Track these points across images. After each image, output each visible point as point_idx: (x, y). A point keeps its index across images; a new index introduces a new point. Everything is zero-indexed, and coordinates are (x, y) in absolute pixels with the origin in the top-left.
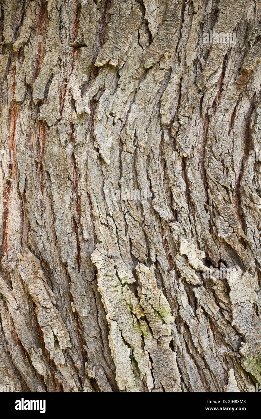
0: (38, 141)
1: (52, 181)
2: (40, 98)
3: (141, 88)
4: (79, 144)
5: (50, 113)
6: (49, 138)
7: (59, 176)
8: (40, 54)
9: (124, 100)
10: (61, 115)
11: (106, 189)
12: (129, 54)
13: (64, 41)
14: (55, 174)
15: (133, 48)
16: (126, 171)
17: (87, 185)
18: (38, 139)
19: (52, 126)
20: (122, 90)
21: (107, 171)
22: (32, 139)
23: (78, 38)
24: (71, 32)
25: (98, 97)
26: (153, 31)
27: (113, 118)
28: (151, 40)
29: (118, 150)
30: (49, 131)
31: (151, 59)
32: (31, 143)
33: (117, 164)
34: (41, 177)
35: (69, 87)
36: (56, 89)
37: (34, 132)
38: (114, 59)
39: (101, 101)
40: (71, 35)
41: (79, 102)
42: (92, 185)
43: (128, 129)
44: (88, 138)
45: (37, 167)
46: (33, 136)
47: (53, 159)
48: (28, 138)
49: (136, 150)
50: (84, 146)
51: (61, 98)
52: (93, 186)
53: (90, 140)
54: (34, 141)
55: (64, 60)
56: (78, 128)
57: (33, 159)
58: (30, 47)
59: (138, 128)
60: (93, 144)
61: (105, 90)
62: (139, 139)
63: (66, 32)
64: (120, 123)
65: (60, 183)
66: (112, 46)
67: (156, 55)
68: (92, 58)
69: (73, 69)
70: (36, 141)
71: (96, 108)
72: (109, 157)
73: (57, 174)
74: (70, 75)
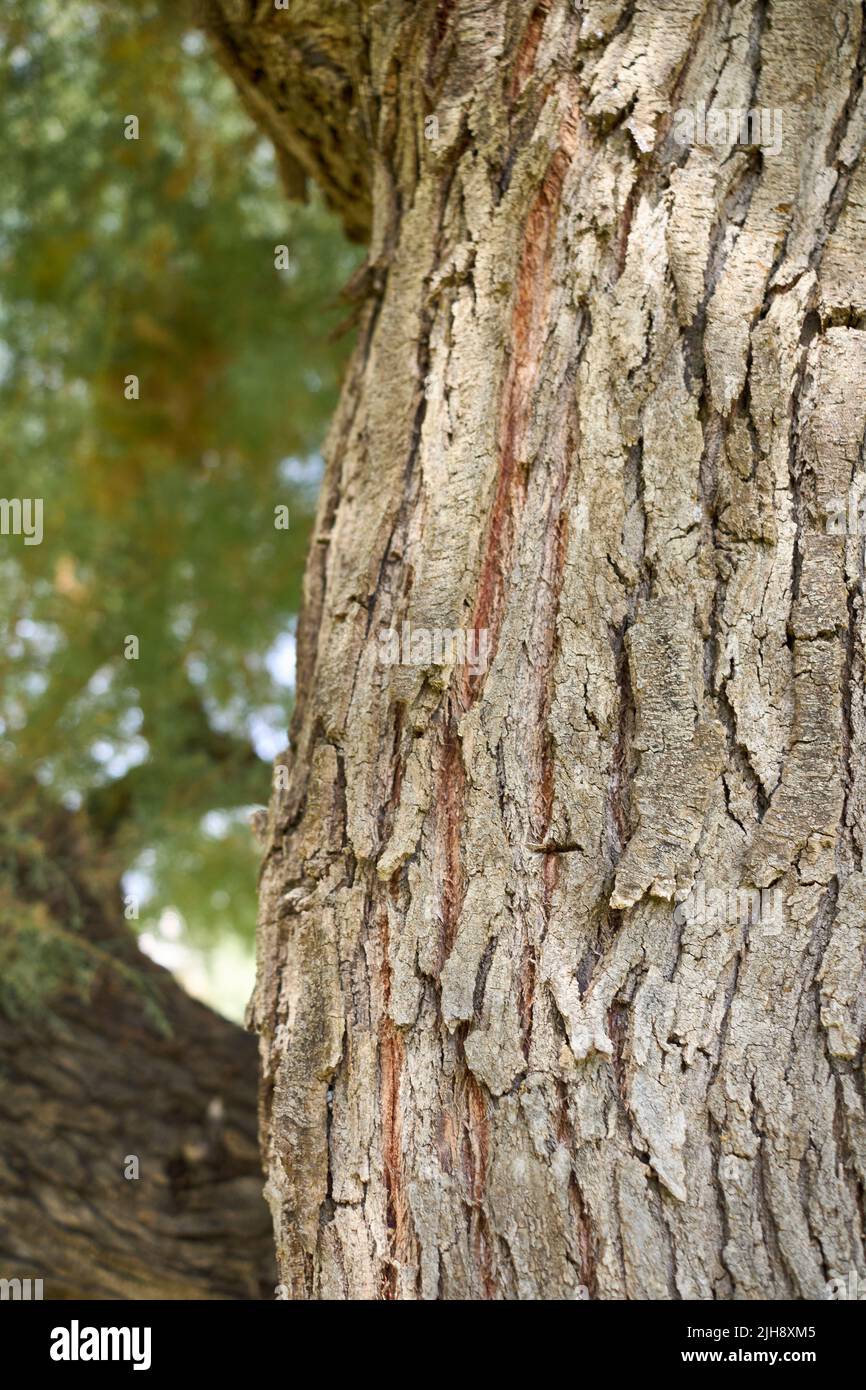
0: (467, 1138)
1: (518, 1269)
2: (464, 1017)
3: (752, 949)
4: (588, 1142)
5: (496, 1057)
6: (499, 1132)
7: (536, 1253)
8: (452, 878)
9: (707, 990)
10: (527, 1057)
11: (683, 1282)
12: (704, 850)
13: (517, 838)
14: (526, 1247)
15: (714, 829)
16: (738, 1217)
17: (624, 1273)
18: (466, 1132)
19: (504, 1094)
20: (696, 959)
21: (681, 1221)
22: (448, 1133)
23: (553, 827)
24: (533, 810)
25: (628, 991)
26: (768, 774)
27: (679, 1050)
28: (763, 802)
29: (707, 1148)
30: (498, 1113)
31: (773, 859)
32: (446, 1147)
33: (708, 1194)
34: (482, 1251)
35: (542, 977)
36: (506, 984)
37: (452, 1114)
38: (664, 878)
39: (639, 1005)
40: (534, 819)
41: (577, 1020)
42: (641, 1273)
43: (729, 1082)
44: (612, 1122)
45: (469, 1221)
46: (449, 1125)
47: (516, 1199)
48: (437, 1133)
49: (762, 1144)
50: (603, 1149)
51: (521, 1004)
52: (643, 1277)
53: (618, 1126)
54: (453, 1141)
55: (520, 893)
56: (581, 1096)
57: (457, 1198)
58: (422, 864)
59: (759, 1074)
60: (630, 1138)
61: (647, 971)
62: (767, 1110)
63: (518, 813)
64: (704, 1060)
65: (544, 1275)
66: (652, 844)
67: (784, 845)
68: (600, 883)
69: (548, 918)
70: (460, 1142)
71: (626, 1028)
72: (681, 1179)
73: (531, 1246)
74: (542, 938)
